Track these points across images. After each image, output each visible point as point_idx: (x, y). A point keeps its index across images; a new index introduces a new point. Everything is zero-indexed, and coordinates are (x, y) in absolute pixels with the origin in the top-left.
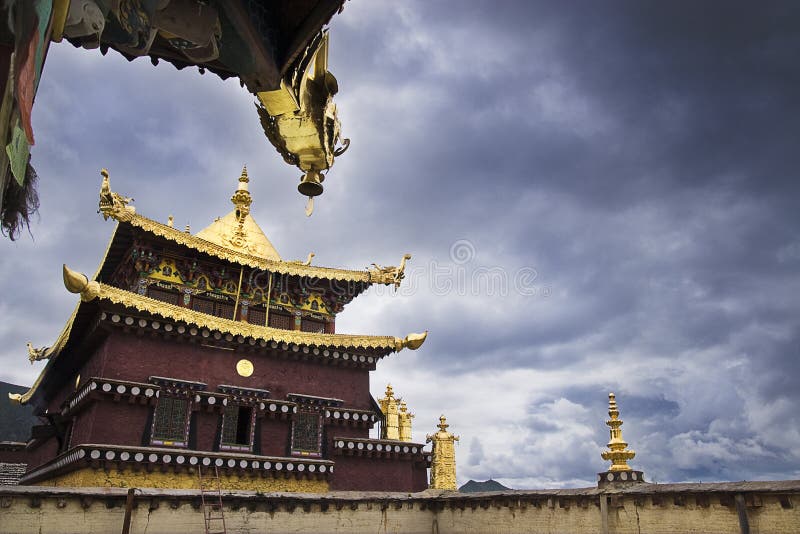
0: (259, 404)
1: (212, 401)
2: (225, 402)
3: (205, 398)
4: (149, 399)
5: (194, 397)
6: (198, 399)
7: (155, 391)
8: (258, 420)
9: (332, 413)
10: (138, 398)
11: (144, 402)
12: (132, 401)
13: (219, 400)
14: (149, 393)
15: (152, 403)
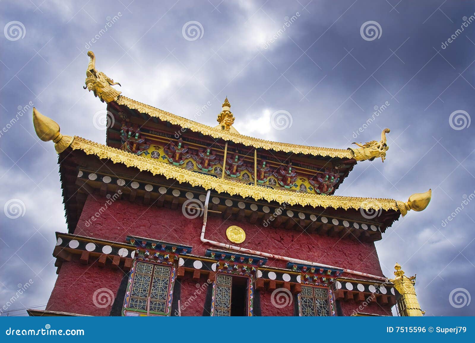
0: (254, 273)
1: (198, 265)
2: (214, 267)
3: (189, 262)
4: (123, 260)
5: (177, 262)
6: (182, 262)
7: (130, 251)
8: (256, 292)
9: (344, 284)
10: (109, 259)
11: (116, 263)
12: (103, 260)
13: (207, 265)
14: (123, 253)
15: (127, 264)
